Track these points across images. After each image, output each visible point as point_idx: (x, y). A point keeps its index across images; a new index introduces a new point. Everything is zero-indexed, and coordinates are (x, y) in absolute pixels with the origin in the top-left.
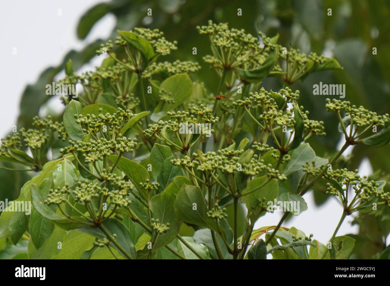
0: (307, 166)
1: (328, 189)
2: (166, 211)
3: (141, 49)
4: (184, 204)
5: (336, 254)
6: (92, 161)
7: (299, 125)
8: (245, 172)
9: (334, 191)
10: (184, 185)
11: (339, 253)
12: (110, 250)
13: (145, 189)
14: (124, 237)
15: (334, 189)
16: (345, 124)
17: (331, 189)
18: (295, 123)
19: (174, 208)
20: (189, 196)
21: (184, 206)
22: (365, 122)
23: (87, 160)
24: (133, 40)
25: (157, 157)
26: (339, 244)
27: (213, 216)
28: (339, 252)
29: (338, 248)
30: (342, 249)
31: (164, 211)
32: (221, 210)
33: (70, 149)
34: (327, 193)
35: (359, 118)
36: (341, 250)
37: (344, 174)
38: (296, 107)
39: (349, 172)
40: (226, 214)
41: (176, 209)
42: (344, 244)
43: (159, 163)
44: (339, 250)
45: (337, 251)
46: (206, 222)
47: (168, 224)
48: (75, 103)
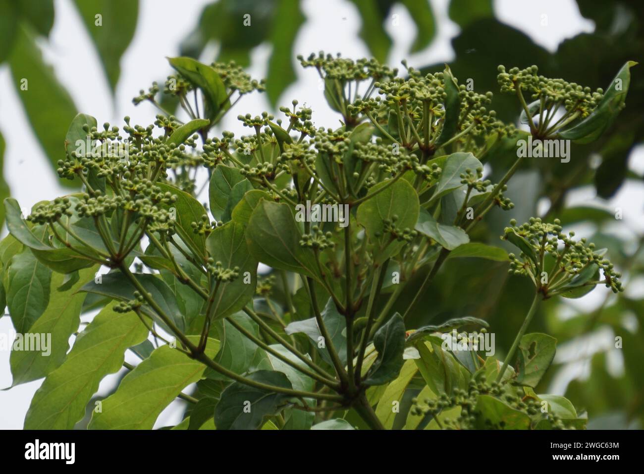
0: (468, 175)
1: (512, 265)
2: (233, 254)
3: (206, 85)
4: (263, 232)
5: (526, 364)
6: (109, 173)
7: (452, 100)
8: (360, 155)
9: (521, 268)
10: (262, 200)
11: (531, 362)
12: (141, 318)
13: (201, 234)
14: (165, 302)
15: (521, 265)
16: (531, 111)
17: (516, 264)
18: (445, 95)
19: (246, 238)
20: (269, 218)
21: (261, 235)
22: (563, 94)
23: (101, 172)
24: (192, 72)
25: (221, 185)
26: (529, 347)
27: (310, 243)
28: (530, 360)
29: (528, 353)
30: (535, 356)
31: (231, 255)
32: (323, 236)
33: (74, 167)
34: (510, 271)
35: (552, 89)
36: (533, 358)
37: (536, 225)
38: (447, 73)
39: (544, 224)
40: (332, 241)
41: (248, 242)
42: (539, 347)
43: (224, 197)
44: (530, 357)
45: (527, 358)
46: (299, 261)
47: (237, 268)
48: (86, 118)
